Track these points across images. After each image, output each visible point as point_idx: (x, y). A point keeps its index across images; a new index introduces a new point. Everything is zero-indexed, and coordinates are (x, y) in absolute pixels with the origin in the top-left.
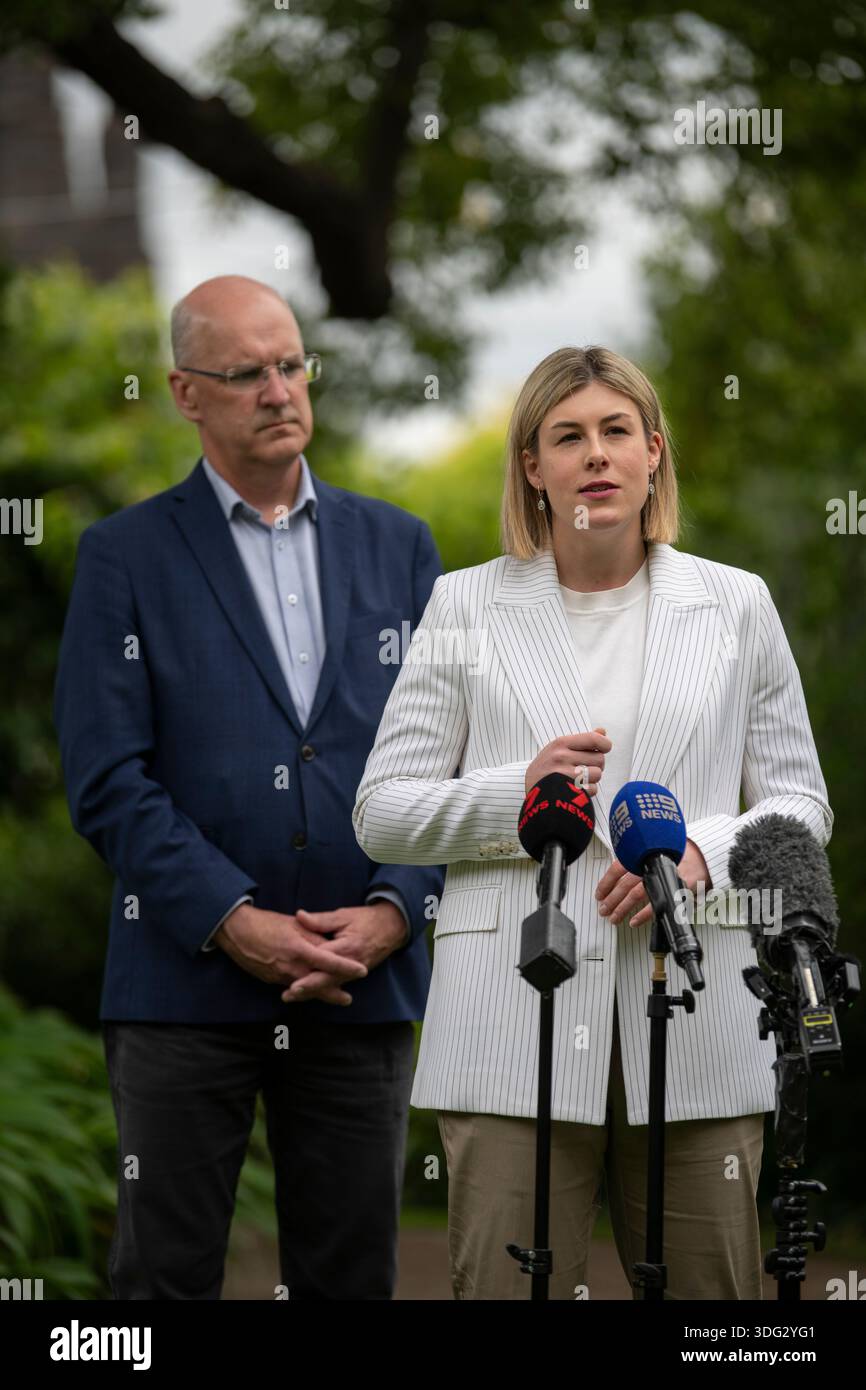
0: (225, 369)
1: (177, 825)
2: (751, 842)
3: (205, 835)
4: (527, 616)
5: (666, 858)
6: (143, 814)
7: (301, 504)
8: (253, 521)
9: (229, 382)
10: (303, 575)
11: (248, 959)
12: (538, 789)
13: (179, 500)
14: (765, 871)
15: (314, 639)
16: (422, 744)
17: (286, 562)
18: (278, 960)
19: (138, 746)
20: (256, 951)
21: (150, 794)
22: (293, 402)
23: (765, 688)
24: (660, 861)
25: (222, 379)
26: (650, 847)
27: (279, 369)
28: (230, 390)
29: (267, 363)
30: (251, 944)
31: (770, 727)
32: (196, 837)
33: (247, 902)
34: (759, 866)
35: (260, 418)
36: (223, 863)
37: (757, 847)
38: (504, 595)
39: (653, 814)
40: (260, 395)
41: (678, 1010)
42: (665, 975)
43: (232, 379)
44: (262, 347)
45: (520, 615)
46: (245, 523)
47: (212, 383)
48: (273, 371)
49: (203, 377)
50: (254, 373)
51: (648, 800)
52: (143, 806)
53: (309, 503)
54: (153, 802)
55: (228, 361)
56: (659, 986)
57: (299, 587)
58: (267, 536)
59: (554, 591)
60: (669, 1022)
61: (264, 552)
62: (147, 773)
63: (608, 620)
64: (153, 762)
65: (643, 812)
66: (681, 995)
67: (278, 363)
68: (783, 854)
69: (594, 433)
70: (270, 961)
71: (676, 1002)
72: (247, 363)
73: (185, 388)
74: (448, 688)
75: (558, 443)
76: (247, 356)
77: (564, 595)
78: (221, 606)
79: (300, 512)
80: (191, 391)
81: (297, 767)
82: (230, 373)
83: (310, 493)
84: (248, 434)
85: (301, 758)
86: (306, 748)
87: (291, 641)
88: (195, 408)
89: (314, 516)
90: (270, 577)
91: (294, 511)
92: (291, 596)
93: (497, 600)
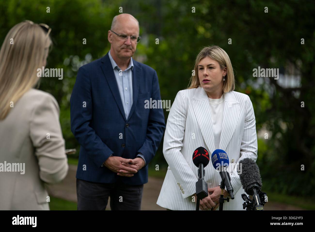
4: (201, 103)
6: (89, 136)
7: (130, 67)
8: (119, 71)
9: (119, 37)
10: (129, 83)
13: (102, 63)
15: (130, 99)
17: (125, 80)
18: (117, 169)
20: (112, 167)
21: (91, 131)
25: (118, 35)
29: (128, 35)
30: (111, 165)
32: (100, 141)
33: (111, 156)
40: (125, 42)
46: (117, 70)
49: (114, 33)
50: (124, 36)
52: (89, 134)
53: (132, 67)
55: (120, 32)
56: (222, 196)
57: (128, 86)
59: (207, 98)
61: (121, 77)
67: (131, 36)
69: (205, 69)
70: (115, 169)
72: (124, 34)
76: (124, 32)
77: (209, 99)
79: (129, 69)
80: (112, 36)
81: (125, 128)
82: (120, 35)
83: (132, 65)
84: (119, 49)
85: (125, 126)
86: (127, 124)
87: (125, 99)
88: (111, 40)
89: (132, 70)
90: (121, 83)
91: (128, 68)
92: (126, 88)
93: (194, 98)
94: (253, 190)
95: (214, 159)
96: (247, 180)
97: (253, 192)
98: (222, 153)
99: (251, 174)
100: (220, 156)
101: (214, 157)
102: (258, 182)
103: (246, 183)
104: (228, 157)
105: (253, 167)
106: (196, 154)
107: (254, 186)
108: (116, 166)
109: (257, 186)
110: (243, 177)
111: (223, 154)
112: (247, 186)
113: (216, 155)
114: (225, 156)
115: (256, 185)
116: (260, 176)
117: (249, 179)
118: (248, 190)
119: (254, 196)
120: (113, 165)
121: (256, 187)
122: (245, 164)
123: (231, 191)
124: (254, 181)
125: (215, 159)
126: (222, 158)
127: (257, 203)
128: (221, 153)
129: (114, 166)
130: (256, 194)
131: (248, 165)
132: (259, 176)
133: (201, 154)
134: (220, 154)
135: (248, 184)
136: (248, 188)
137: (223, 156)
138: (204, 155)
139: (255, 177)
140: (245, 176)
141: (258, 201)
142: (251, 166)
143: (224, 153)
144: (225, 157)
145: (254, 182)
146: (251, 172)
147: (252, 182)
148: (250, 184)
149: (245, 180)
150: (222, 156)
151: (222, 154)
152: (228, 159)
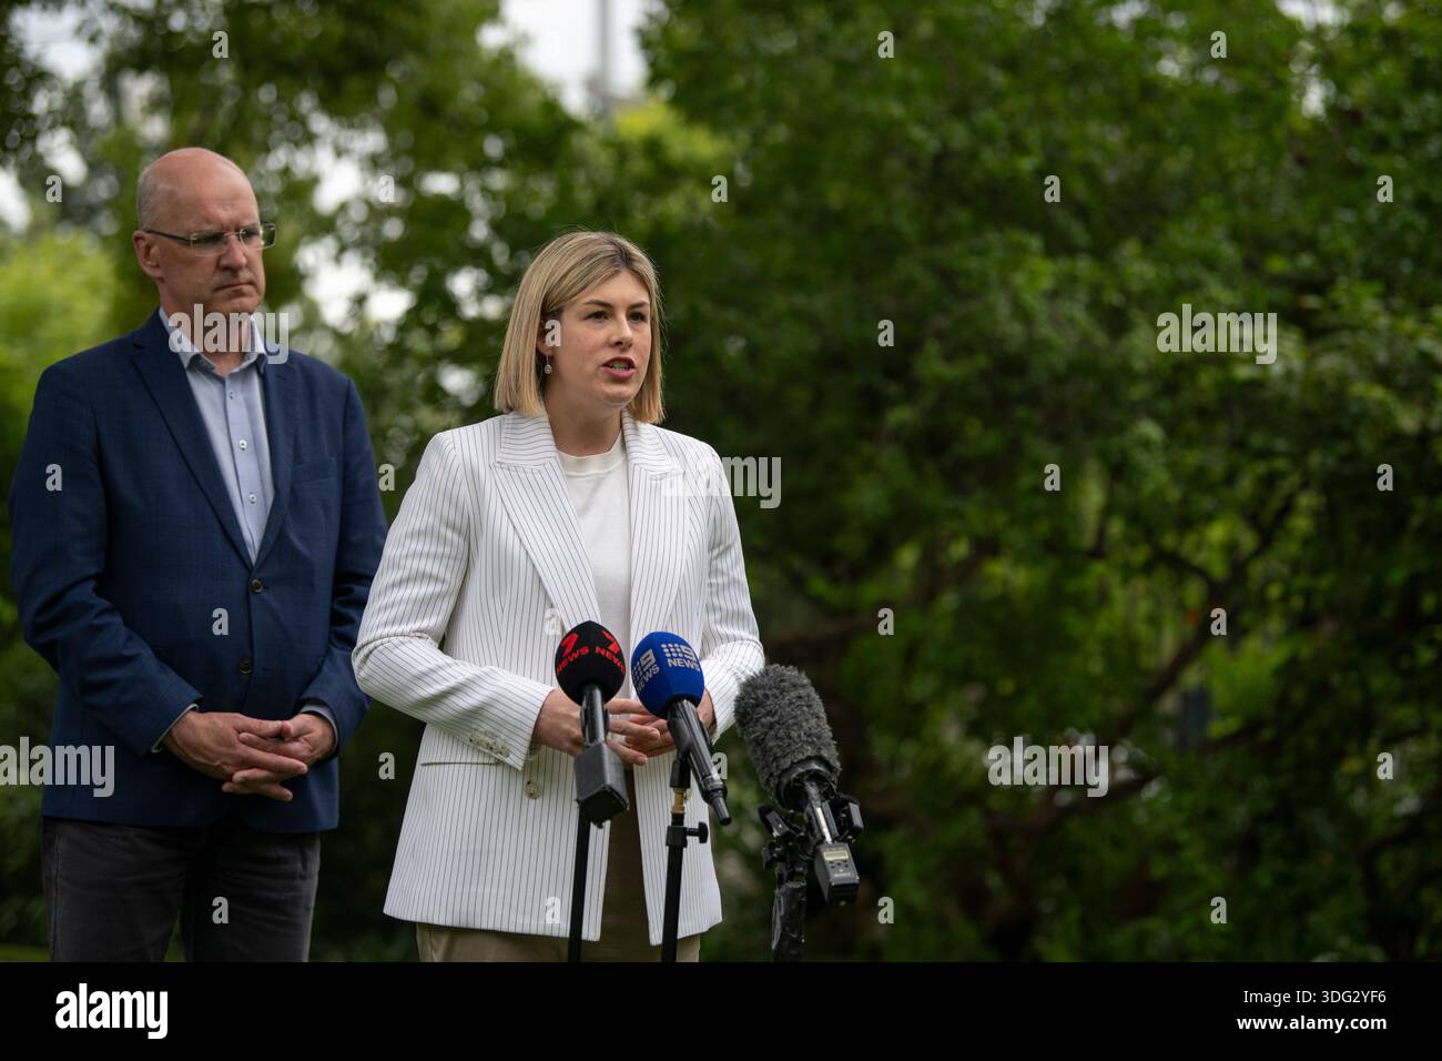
0: (189, 233)
1: (130, 639)
2: (760, 693)
3: (158, 655)
4: (530, 475)
5: (689, 703)
6: (99, 629)
7: (254, 358)
8: (208, 372)
9: (192, 245)
10: (253, 421)
11: (196, 762)
12: (576, 636)
13: (137, 347)
14: (776, 718)
15: (262, 482)
16: (431, 589)
17: (236, 409)
18: (225, 763)
19: (92, 571)
20: (203, 756)
21: (104, 612)
22: (249, 266)
23: (716, 545)
24: (683, 706)
25: (185, 242)
26: (675, 693)
27: (238, 235)
28: (193, 252)
29: (228, 230)
30: (198, 748)
31: (720, 581)
32: (147, 653)
33: (194, 709)
34: (769, 713)
35: (218, 278)
36: (172, 677)
37: (766, 696)
38: (505, 456)
39: (677, 663)
40: (219, 259)
41: (692, 841)
42: (683, 809)
43: (194, 242)
44: (225, 214)
45: (522, 475)
46: (200, 373)
47: (175, 245)
48: (233, 237)
49: (164, 238)
50: (216, 238)
51: (672, 650)
52: (96, 622)
53: (260, 357)
54: (106, 619)
55: (190, 225)
56: (678, 818)
57: (248, 433)
58: (220, 385)
59: (554, 454)
60: (684, 849)
61: (218, 400)
62: (98, 591)
63: (598, 483)
64: (104, 584)
65: (669, 660)
66: (697, 827)
67: (237, 230)
68: (790, 704)
69: (622, 316)
70: (218, 763)
71: (692, 833)
72: (209, 228)
73: (148, 248)
74: (456, 538)
75: (585, 319)
76: (208, 221)
77: (561, 457)
78: (178, 447)
79: (251, 366)
80: (154, 250)
81: (247, 598)
82: (193, 237)
84: (206, 292)
85: (249, 591)
86: (255, 581)
87: (241, 484)
88: (157, 266)
89: (262, 370)
90: (222, 421)
91: (245, 364)
92: (241, 442)
93: (499, 460)
94: (804, 785)
95: (645, 670)
96: (779, 747)
97: (807, 795)
98: (676, 645)
99: (795, 724)
100: (668, 656)
101: (643, 663)
102: (825, 754)
103: (776, 759)
105: (800, 697)
106: (568, 650)
107: (809, 771)
108: (223, 749)
109: (821, 769)
110: (763, 740)
111: (677, 649)
112: (779, 772)
113: (650, 652)
114: (685, 656)
115: (817, 767)
116: (830, 734)
117: (789, 745)
118: (785, 790)
119: (808, 809)
120: (206, 748)
121: (816, 777)
122: (770, 689)
123: (716, 790)
124: (810, 751)
125: (648, 670)
126: (676, 665)
127: (824, 837)
128: (670, 645)
129: (211, 750)
130: (819, 803)
132: (827, 732)
133: (591, 647)
134: (669, 648)
135: (786, 763)
136: (785, 781)
137: (680, 655)
138: (603, 653)
139: (809, 736)
140: (772, 733)
141: (825, 830)
142: (793, 694)
144: (687, 659)
145: (809, 754)
146: (795, 717)
147: (800, 757)
148: (793, 763)
149: (771, 748)
150: (675, 655)
151: (674, 647)
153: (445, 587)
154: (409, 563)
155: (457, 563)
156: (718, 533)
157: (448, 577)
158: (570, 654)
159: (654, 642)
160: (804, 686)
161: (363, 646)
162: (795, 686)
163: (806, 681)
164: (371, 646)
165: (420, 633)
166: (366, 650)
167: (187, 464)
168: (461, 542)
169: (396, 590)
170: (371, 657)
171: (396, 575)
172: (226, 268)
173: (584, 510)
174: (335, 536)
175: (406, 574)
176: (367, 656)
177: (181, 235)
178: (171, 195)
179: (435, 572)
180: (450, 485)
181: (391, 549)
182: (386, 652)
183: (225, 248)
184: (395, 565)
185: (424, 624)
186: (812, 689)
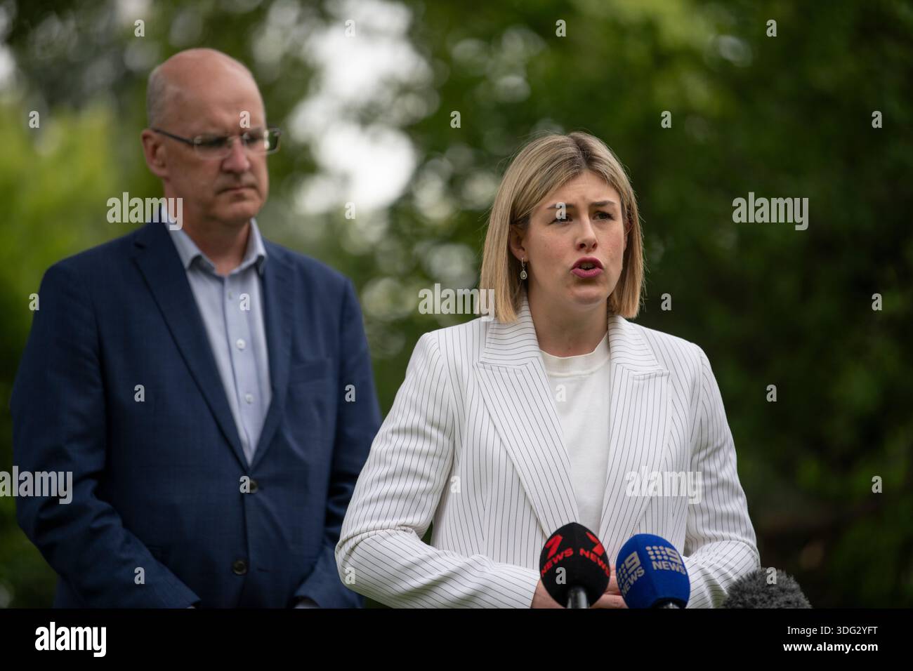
0: (194, 136)
4: (512, 376)
5: (675, 607)
7: (252, 259)
8: (208, 272)
9: (195, 147)
10: (251, 324)
12: (560, 537)
13: (140, 246)
15: (259, 382)
16: (415, 486)
17: (236, 310)
19: (92, 467)
22: (253, 169)
24: (669, 608)
25: (190, 144)
26: (661, 596)
27: (242, 140)
28: (197, 154)
29: (232, 134)
35: (223, 181)
37: (752, 601)
38: (488, 356)
39: (662, 566)
40: (223, 162)
43: (198, 145)
44: (227, 120)
45: (505, 375)
46: (199, 273)
47: (181, 147)
48: (237, 141)
49: (172, 141)
50: (220, 142)
51: (657, 552)
53: (260, 258)
55: (195, 127)
57: (247, 332)
58: (220, 286)
59: (538, 354)
61: (217, 300)
63: (580, 383)
65: (654, 563)
67: (241, 135)
69: (586, 218)
72: (214, 132)
73: (155, 147)
74: (440, 436)
75: (553, 224)
76: (214, 124)
77: (544, 358)
78: (178, 346)
79: (250, 268)
80: (161, 150)
81: (242, 499)
82: (198, 140)
83: (260, 250)
84: (209, 195)
87: (239, 382)
88: (163, 166)
89: (261, 271)
90: (221, 323)
91: (245, 265)
92: (240, 342)
93: (482, 360)
95: (630, 572)
98: (661, 548)
100: (653, 558)
101: (628, 565)
104: (683, 565)
105: (789, 603)
106: (552, 552)
111: (663, 553)
113: (635, 554)
114: (671, 559)
122: (757, 595)
125: (633, 573)
126: (660, 567)
128: (655, 548)
131: (769, 598)
133: (576, 550)
134: (654, 551)
137: (666, 558)
138: (588, 556)
142: (782, 602)
143: (668, 550)
144: (672, 562)
150: (660, 557)
151: (659, 550)
152: (685, 570)
153: (430, 485)
154: (395, 458)
155: (442, 462)
156: (705, 436)
157: (433, 474)
158: (554, 556)
159: (638, 545)
160: (793, 591)
161: (348, 539)
162: (783, 590)
163: (795, 586)
164: (358, 538)
165: (405, 527)
166: (351, 543)
167: (186, 362)
168: (446, 441)
169: (381, 484)
170: (357, 549)
171: (383, 471)
172: (230, 172)
173: (566, 409)
174: (330, 436)
175: (392, 470)
176: (353, 549)
177: (186, 137)
178: (178, 97)
179: (420, 469)
180: (434, 384)
181: (378, 446)
182: (374, 544)
183: (229, 152)
184: (382, 461)
185: (409, 520)
186: (802, 594)
